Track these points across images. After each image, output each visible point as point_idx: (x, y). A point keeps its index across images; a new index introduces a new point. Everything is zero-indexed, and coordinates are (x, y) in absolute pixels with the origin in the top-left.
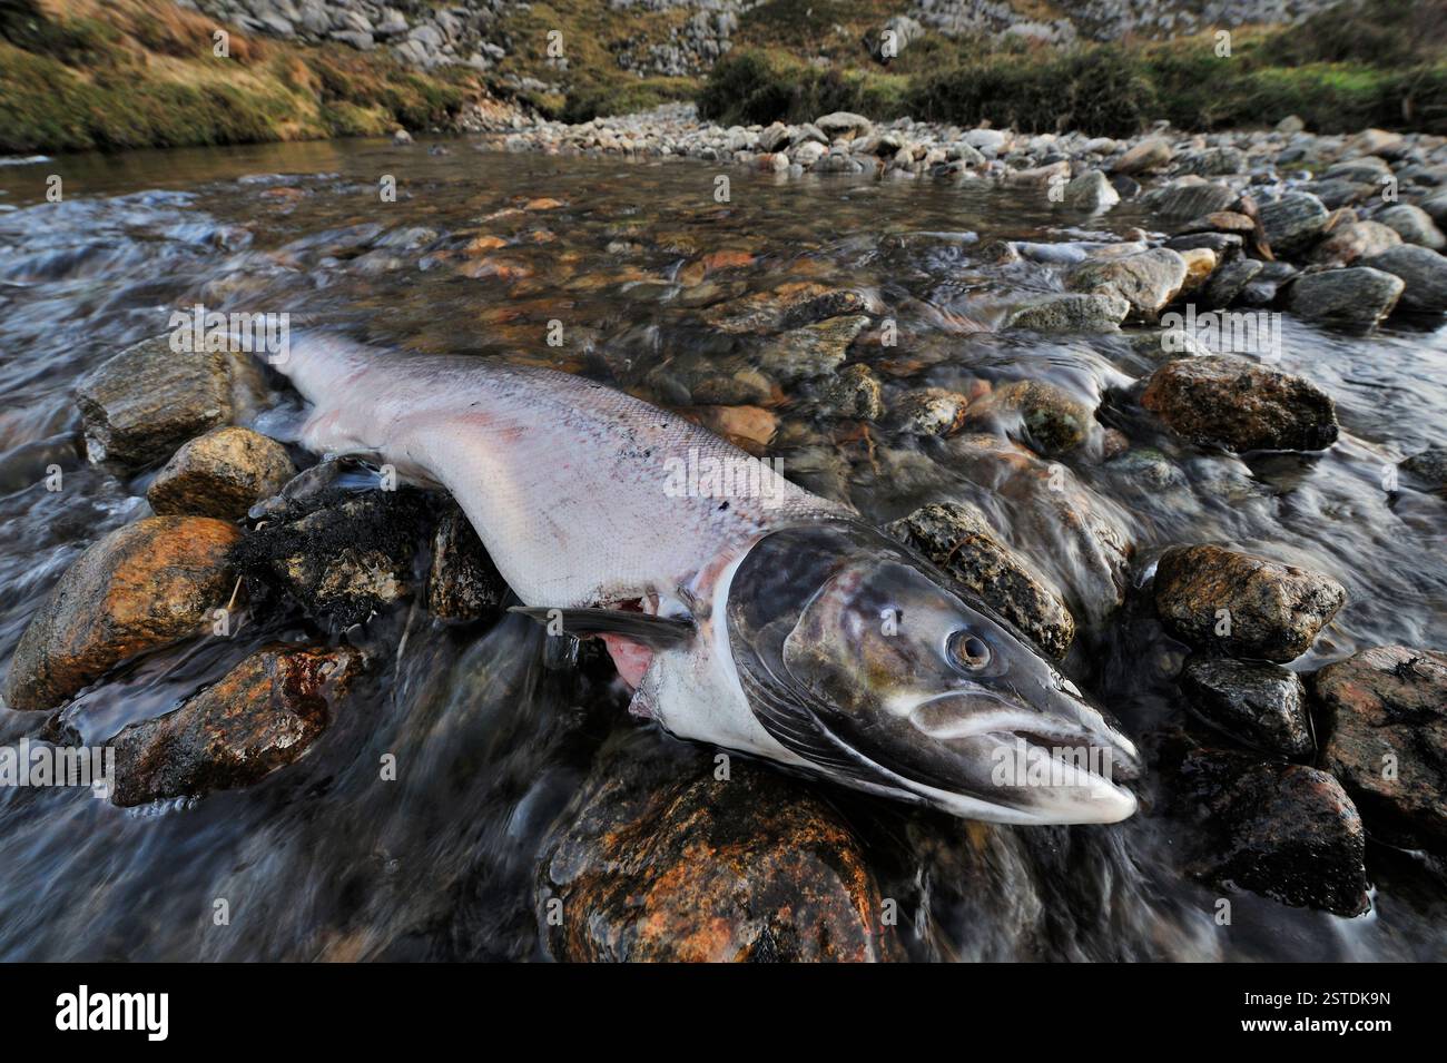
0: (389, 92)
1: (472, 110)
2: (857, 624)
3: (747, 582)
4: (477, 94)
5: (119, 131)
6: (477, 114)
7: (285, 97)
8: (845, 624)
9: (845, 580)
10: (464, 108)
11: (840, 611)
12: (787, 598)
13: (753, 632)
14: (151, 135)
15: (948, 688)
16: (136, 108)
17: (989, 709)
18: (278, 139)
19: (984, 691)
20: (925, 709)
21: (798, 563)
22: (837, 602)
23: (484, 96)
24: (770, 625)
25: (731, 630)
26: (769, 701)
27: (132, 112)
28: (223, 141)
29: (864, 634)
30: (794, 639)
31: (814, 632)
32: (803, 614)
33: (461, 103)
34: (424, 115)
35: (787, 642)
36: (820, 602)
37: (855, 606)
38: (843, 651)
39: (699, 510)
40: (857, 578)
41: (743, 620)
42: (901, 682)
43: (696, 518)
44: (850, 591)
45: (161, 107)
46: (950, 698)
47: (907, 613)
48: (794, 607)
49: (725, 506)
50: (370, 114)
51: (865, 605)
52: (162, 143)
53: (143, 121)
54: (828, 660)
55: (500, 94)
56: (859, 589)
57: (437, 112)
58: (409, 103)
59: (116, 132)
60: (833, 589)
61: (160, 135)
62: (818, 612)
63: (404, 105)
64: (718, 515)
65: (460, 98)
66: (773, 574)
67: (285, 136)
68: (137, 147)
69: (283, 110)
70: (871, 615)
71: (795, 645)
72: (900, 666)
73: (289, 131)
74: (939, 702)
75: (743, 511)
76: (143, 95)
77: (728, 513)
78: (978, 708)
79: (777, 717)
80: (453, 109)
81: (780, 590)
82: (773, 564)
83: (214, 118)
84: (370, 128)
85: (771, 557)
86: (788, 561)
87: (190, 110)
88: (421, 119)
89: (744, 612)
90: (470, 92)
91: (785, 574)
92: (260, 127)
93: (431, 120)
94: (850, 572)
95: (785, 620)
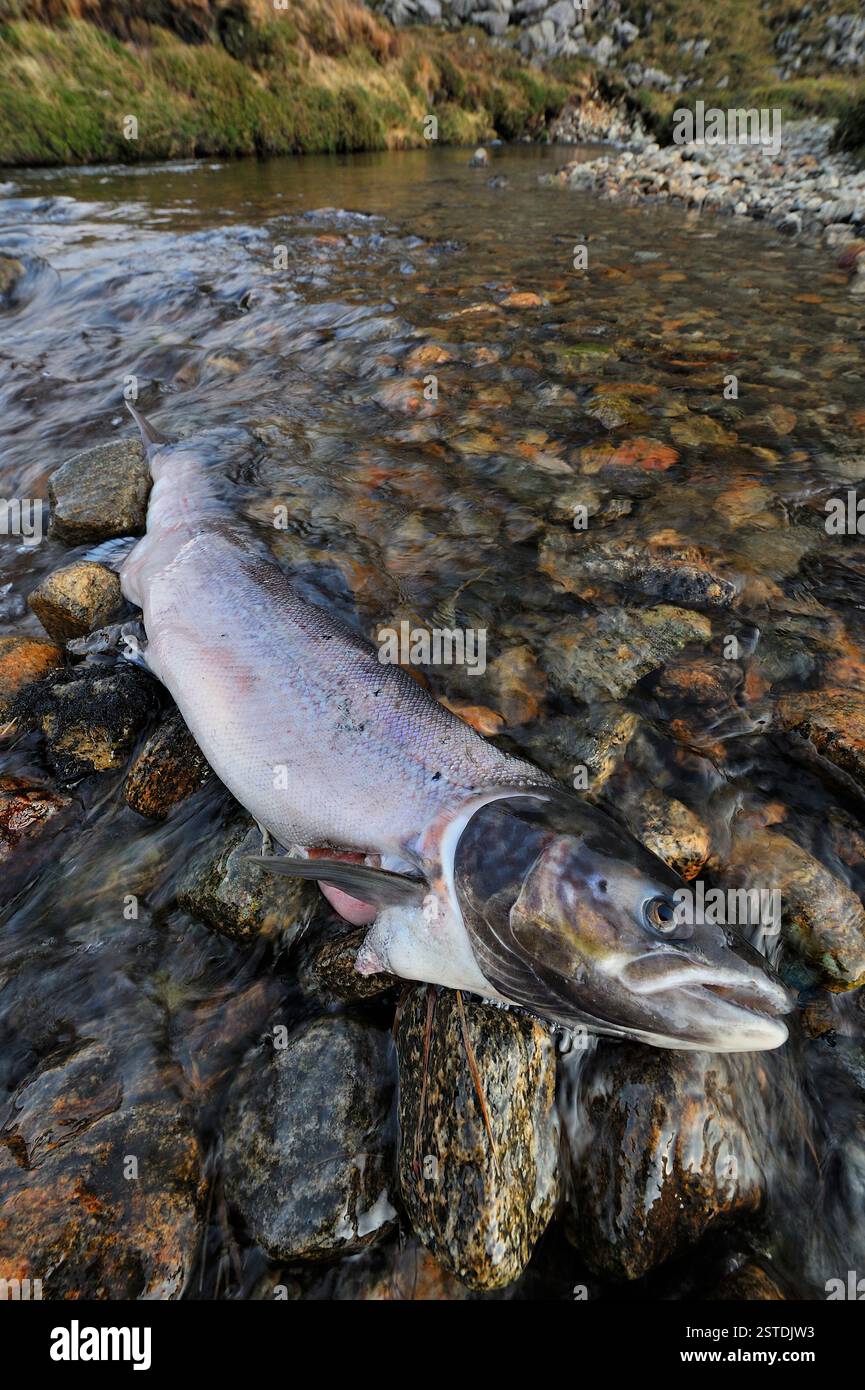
0: (498, 92)
1: (572, 114)
2: (571, 894)
3: (469, 855)
4: (583, 94)
5: (273, 138)
6: (575, 119)
7: (403, 100)
8: (560, 895)
9: (556, 852)
10: (564, 112)
11: (555, 881)
12: (508, 869)
13: (480, 903)
14: (293, 141)
15: (649, 950)
16: (288, 114)
17: (680, 967)
18: (384, 148)
19: (676, 951)
20: (631, 969)
21: (513, 836)
22: (551, 873)
23: (590, 97)
24: (496, 896)
25: (461, 902)
26: (500, 966)
27: (284, 117)
28: (342, 150)
29: (577, 903)
30: (517, 909)
31: (534, 902)
32: (524, 886)
33: (562, 106)
34: (521, 122)
35: (512, 912)
36: (538, 873)
37: (566, 877)
38: (560, 920)
39: (414, 780)
40: (565, 849)
41: (470, 891)
42: (611, 947)
43: (412, 787)
44: (561, 863)
45: (307, 112)
46: (649, 958)
47: (610, 882)
48: (514, 878)
49: (438, 776)
50: (472, 118)
51: (576, 875)
52: (299, 151)
53: (290, 127)
54: (549, 929)
55: (608, 93)
56: (569, 860)
57: (535, 118)
58: (511, 106)
59: (270, 138)
60: (547, 861)
61: (298, 142)
62: (536, 883)
63: (505, 108)
64: (432, 785)
65: (564, 100)
66: (490, 845)
67: (391, 144)
68: (280, 154)
69: (396, 114)
70: (579, 885)
71: (519, 914)
72: (608, 934)
73: (395, 139)
74: (641, 962)
75: (454, 781)
76: (296, 100)
77: (441, 782)
78: (672, 967)
79: (508, 980)
80: (551, 114)
81: (501, 862)
82: (492, 836)
83: (341, 124)
84: (465, 135)
85: (488, 829)
86: (505, 832)
87: (325, 115)
88: (516, 126)
89: (472, 885)
90: (577, 91)
91: (502, 846)
92: (373, 134)
93: (526, 126)
94: (560, 844)
95: (509, 891)
